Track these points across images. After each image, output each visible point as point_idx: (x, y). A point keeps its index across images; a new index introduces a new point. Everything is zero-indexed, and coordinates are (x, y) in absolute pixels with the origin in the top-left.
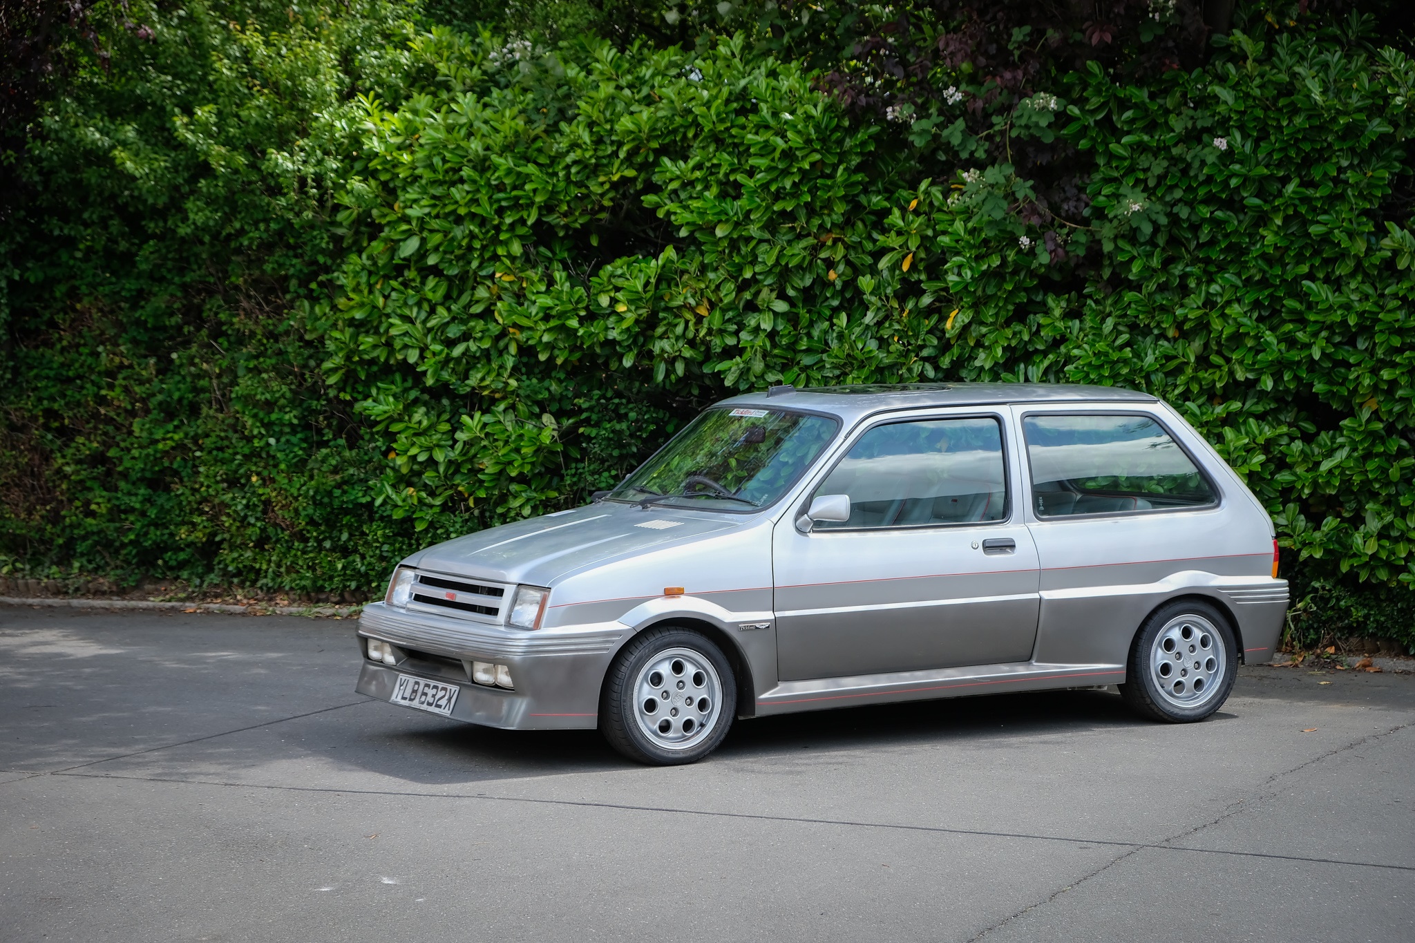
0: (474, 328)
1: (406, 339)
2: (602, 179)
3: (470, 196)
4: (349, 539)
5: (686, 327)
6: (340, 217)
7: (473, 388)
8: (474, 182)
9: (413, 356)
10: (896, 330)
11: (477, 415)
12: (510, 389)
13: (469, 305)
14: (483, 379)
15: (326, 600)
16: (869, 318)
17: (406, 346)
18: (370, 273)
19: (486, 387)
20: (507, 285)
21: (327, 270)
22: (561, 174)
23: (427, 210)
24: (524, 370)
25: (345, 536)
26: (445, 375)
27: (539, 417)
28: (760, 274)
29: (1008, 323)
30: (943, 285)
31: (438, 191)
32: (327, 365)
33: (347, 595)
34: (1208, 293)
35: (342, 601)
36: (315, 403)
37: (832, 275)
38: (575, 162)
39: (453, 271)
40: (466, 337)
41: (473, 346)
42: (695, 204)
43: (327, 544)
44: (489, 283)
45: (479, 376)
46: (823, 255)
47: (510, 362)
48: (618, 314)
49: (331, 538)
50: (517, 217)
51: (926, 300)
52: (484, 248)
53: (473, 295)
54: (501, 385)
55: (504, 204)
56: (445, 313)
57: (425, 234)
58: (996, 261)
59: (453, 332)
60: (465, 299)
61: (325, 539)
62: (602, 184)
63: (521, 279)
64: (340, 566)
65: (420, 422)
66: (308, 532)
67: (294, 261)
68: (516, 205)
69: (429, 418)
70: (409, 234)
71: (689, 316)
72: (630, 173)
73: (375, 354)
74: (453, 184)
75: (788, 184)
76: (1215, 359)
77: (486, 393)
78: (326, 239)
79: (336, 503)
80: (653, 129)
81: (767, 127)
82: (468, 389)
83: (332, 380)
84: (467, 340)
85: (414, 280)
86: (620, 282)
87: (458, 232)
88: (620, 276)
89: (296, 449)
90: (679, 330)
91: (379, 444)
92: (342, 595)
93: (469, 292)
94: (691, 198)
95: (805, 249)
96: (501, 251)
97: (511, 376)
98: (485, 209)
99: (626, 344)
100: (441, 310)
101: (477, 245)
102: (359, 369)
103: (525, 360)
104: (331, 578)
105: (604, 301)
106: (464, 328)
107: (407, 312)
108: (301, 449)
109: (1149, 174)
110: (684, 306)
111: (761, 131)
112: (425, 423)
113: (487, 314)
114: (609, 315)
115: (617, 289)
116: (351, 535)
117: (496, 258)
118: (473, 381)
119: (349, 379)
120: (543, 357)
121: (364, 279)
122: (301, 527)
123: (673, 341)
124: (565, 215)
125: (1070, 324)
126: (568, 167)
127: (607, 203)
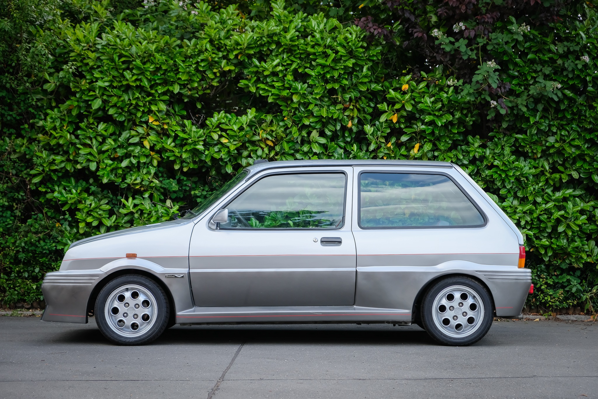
0: (133, 151)
1: (89, 157)
2: (215, 70)
3: (135, 77)
4: (39, 272)
5: (263, 151)
6: (46, 87)
7: (129, 185)
8: (139, 68)
9: (93, 166)
10: (385, 154)
11: (130, 199)
12: (152, 185)
13: (128, 139)
14: (136, 180)
15: (22, 307)
16: (372, 147)
17: (89, 160)
18: (63, 120)
19: (137, 184)
20: (155, 127)
21: (34, 117)
22: (194, 66)
23: (107, 84)
24: (160, 175)
25: (37, 270)
26: (112, 177)
27: (164, 201)
28: (312, 123)
29: (450, 150)
30: (414, 130)
31: (115, 74)
32: (33, 172)
33: (35, 304)
34: (561, 135)
35: (32, 307)
36: (17, 194)
37: (350, 125)
38: (202, 60)
39: (122, 119)
40: (128, 155)
41: (134, 161)
42: (277, 84)
43: (26, 275)
44: (145, 126)
45: (133, 178)
46: (346, 114)
47: (153, 171)
48: (222, 144)
49: (28, 271)
50: (165, 89)
51: (404, 138)
52: (144, 106)
53: (130, 133)
54: (147, 183)
55: (157, 81)
56: (113, 143)
57: (105, 97)
58: (450, 118)
59: (120, 152)
60: (125, 135)
61: (24, 271)
62: (215, 74)
63: (163, 124)
64: (34, 287)
65: (91, 205)
66: (10, 268)
67: (11, 113)
68: (165, 82)
69: (95, 203)
70: (96, 98)
71: (263, 146)
72: (232, 68)
73: (63, 165)
74: (124, 70)
75: (336, 75)
76: (561, 168)
77: (138, 187)
78: (35, 100)
79: (38, 250)
80: (249, 44)
81: (319, 45)
82: (126, 185)
83: (36, 180)
84: (130, 158)
85: (93, 124)
86: (224, 127)
87: (126, 97)
88: (223, 123)
89: (8, 220)
90: (259, 152)
91: (67, 216)
92: (32, 304)
93: (127, 131)
94: (273, 81)
95: (338, 110)
96: (154, 108)
97: (153, 177)
98: (146, 83)
99: (226, 160)
100: (110, 141)
101: (141, 104)
102: (52, 174)
103: (161, 169)
104: (29, 294)
105: (215, 137)
106: (125, 151)
107: (89, 142)
108: (11, 220)
109: (540, 73)
110: (260, 141)
111: (316, 47)
112: (93, 205)
113: (140, 144)
114: (216, 145)
115: (222, 130)
116: (40, 269)
117: (150, 112)
118: (128, 181)
119: (47, 180)
120: (177, 167)
121: (58, 124)
122: (6, 266)
123: (255, 159)
124: (190, 90)
125: (485, 150)
126: (197, 63)
127: (215, 84)
